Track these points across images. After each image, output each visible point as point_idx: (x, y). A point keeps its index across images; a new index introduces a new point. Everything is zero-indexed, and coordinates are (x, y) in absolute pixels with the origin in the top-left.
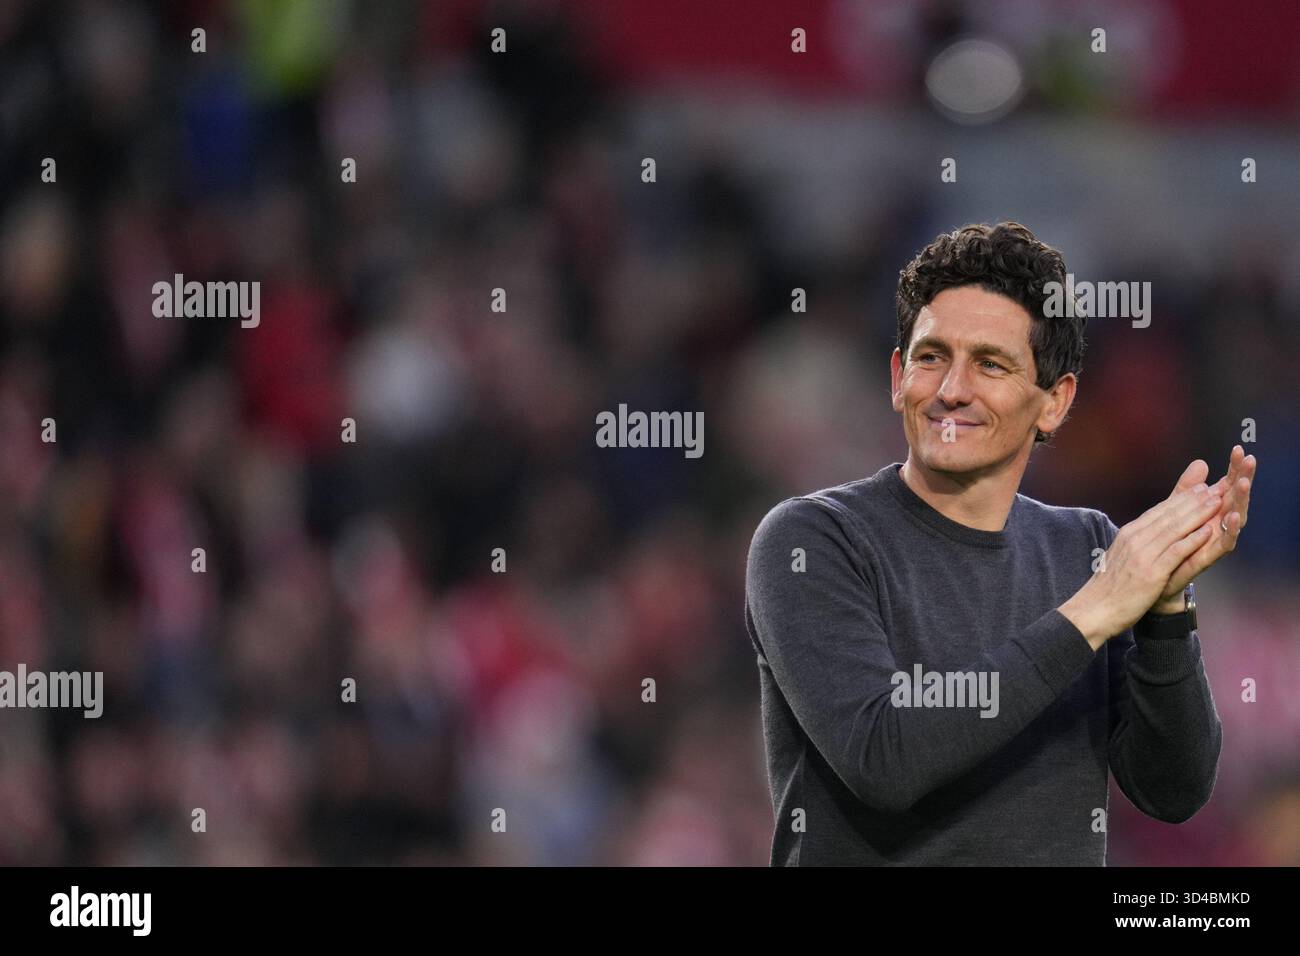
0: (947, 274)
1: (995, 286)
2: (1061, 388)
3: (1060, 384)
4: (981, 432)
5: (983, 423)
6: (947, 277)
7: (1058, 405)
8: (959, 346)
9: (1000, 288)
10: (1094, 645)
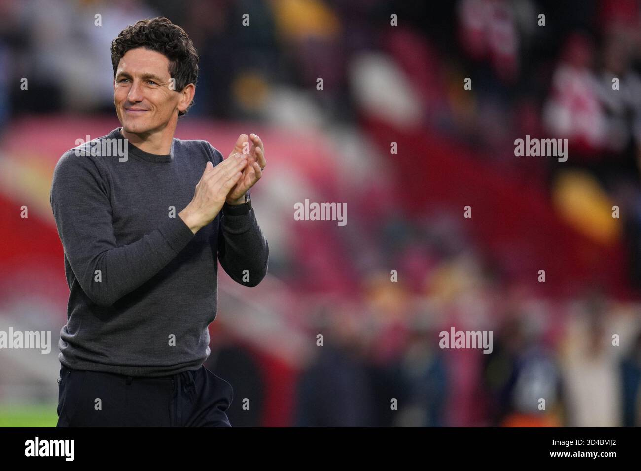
0: (130, 43)
1: (151, 47)
2: (188, 90)
3: (187, 88)
4: (149, 114)
5: (150, 110)
6: (129, 44)
7: (187, 99)
8: (135, 75)
9: (153, 48)
10: (194, 231)
